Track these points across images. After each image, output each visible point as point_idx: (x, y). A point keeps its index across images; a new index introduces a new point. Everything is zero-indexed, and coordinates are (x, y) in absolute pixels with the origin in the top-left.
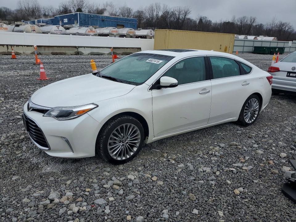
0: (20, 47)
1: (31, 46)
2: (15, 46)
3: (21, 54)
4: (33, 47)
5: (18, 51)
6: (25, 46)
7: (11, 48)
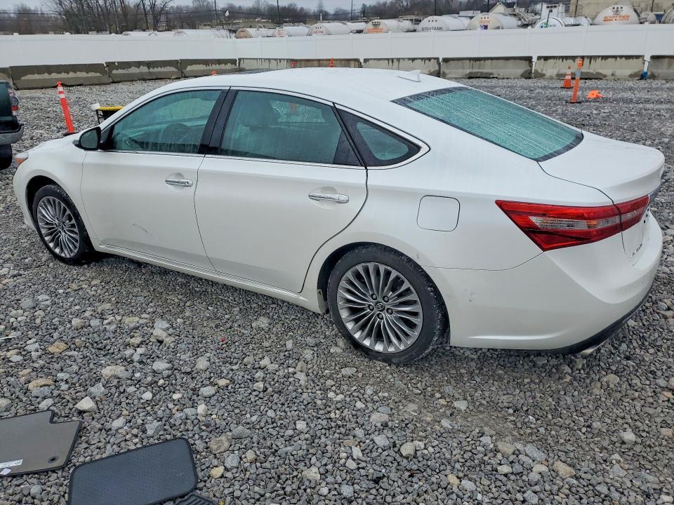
0: (610, 59)
1: (638, 57)
2: (600, 59)
3: (605, 76)
4: (641, 59)
5: (600, 71)
6: (621, 57)
7: (588, 63)
